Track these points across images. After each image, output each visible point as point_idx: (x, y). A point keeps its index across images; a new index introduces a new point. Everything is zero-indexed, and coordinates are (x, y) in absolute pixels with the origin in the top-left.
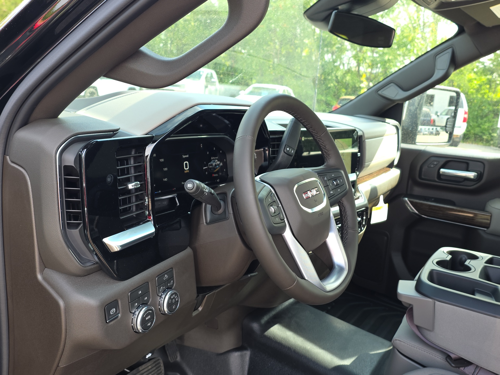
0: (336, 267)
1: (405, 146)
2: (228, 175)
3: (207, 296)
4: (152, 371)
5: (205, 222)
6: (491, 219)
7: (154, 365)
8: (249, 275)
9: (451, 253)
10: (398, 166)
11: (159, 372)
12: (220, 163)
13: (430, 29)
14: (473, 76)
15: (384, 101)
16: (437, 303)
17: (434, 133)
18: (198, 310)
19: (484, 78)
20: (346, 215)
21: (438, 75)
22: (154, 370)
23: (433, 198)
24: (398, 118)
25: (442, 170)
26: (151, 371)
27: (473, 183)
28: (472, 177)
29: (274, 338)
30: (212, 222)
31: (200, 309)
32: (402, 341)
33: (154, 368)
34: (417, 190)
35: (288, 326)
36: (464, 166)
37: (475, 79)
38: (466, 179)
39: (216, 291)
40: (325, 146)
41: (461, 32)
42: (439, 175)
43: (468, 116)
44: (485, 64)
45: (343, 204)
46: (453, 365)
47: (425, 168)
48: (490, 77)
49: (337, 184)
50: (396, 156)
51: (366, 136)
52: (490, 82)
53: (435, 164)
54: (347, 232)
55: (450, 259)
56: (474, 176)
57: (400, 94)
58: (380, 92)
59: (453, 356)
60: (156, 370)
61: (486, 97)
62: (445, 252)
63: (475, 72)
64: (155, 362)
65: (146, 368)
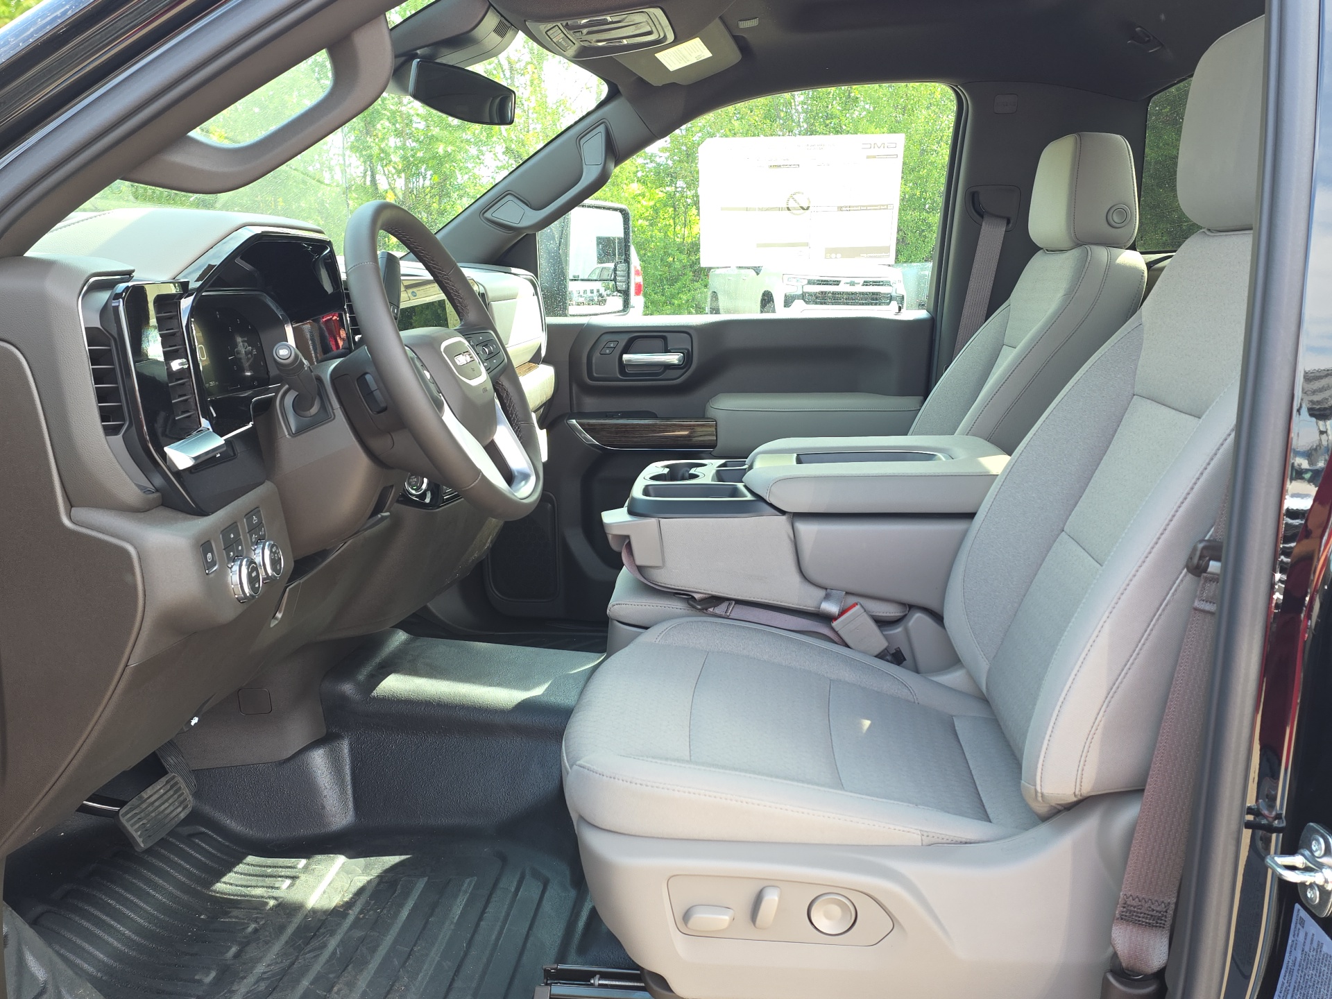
0: (516, 474)
1: (552, 320)
2: (268, 373)
3: (288, 589)
4: (169, 799)
5: (287, 433)
6: (716, 432)
7: (168, 786)
8: (379, 516)
9: (667, 466)
10: (546, 361)
11: (182, 798)
12: (252, 350)
13: (528, 77)
14: (636, 188)
15: (501, 233)
16: (662, 520)
17: (596, 299)
18: (277, 619)
19: (660, 194)
20: (511, 402)
21: (589, 176)
22: (172, 796)
23: (619, 412)
24: (531, 265)
25: (626, 357)
26: (166, 797)
27: (679, 372)
28: (676, 362)
29: (393, 696)
30: (301, 430)
31: (279, 615)
32: (623, 603)
33: (171, 792)
34: (590, 403)
35: (414, 672)
36: (660, 343)
37: (643, 195)
38: (668, 367)
39: (302, 581)
40: (457, 292)
41: (613, 94)
42: (622, 366)
43: (644, 280)
44: (658, 160)
45: (502, 385)
46: (699, 607)
47: (596, 356)
48: (671, 189)
49: (490, 353)
50: (541, 339)
51: (490, 295)
52: (672, 201)
53: (611, 347)
54: (519, 428)
55: (668, 472)
56: (679, 360)
57: (529, 218)
58: (488, 215)
59: (697, 596)
60: (176, 796)
61: (670, 234)
62: (659, 466)
63: (639, 181)
64: (167, 782)
65: (155, 793)
